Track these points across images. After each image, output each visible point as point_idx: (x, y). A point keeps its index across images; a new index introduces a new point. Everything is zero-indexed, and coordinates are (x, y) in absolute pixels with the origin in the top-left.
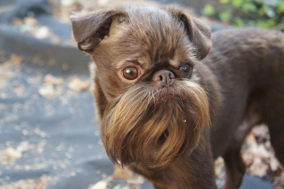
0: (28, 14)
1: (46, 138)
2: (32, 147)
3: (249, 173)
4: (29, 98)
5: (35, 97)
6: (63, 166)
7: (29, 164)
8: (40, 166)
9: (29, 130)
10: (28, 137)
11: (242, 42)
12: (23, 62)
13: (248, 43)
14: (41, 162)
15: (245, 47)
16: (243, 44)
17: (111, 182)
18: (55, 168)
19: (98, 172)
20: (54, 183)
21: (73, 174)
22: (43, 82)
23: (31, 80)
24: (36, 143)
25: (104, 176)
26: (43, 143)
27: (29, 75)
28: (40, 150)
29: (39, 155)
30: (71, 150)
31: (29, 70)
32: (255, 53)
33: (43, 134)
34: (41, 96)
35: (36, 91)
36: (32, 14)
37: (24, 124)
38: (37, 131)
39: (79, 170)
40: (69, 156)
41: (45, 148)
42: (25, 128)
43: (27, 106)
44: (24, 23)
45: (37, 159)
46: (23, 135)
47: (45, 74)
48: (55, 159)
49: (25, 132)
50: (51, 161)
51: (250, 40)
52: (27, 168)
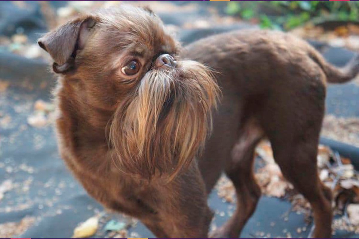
0: (18, 31)
1: (33, 175)
2: (16, 185)
3: (265, 195)
4: (16, 129)
5: (23, 127)
6: (50, 204)
7: (10, 205)
8: (23, 207)
9: (13, 167)
10: (12, 175)
11: (219, 50)
12: (10, 88)
13: (225, 50)
14: (25, 202)
15: (223, 54)
16: (221, 52)
17: (104, 217)
18: (41, 207)
19: (89, 208)
20: (37, 224)
21: (59, 212)
22: (33, 110)
23: (19, 109)
24: (21, 181)
25: (96, 211)
26: (29, 181)
27: (17, 102)
28: (26, 188)
29: (24, 195)
30: (62, 185)
31: (16, 97)
32: (236, 60)
33: (30, 170)
34: (30, 126)
35: (24, 120)
36: (21, 30)
37: (8, 160)
38: (24, 167)
39: (67, 207)
40: (58, 192)
41: (32, 186)
42: (9, 165)
43: (12, 139)
44: (12, 42)
45: (21, 199)
46: (7, 173)
47: (35, 100)
48: (42, 197)
49: (9, 170)
50: (37, 200)
51: (228, 46)
52: (8, 209)
